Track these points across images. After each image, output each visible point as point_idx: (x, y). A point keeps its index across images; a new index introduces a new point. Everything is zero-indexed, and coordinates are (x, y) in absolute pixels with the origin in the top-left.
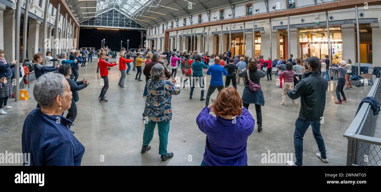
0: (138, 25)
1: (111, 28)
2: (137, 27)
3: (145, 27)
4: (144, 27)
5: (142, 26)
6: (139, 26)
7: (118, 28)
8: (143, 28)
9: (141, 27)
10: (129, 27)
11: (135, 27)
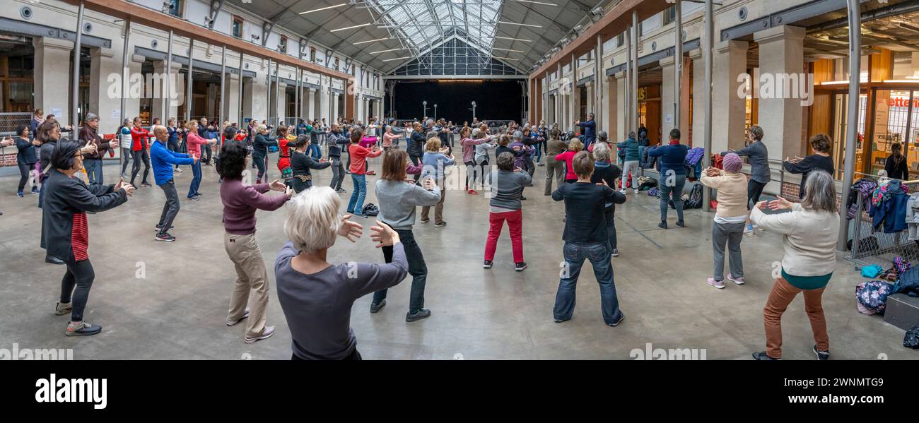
0: (508, 68)
1: (452, 79)
2: (506, 74)
3: (523, 73)
4: (521, 72)
5: (517, 70)
6: (510, 71)
7: (479, 77)
8: (519, 74)
9: (514, 74)
10: (489, 74)
11: (501, 73)
